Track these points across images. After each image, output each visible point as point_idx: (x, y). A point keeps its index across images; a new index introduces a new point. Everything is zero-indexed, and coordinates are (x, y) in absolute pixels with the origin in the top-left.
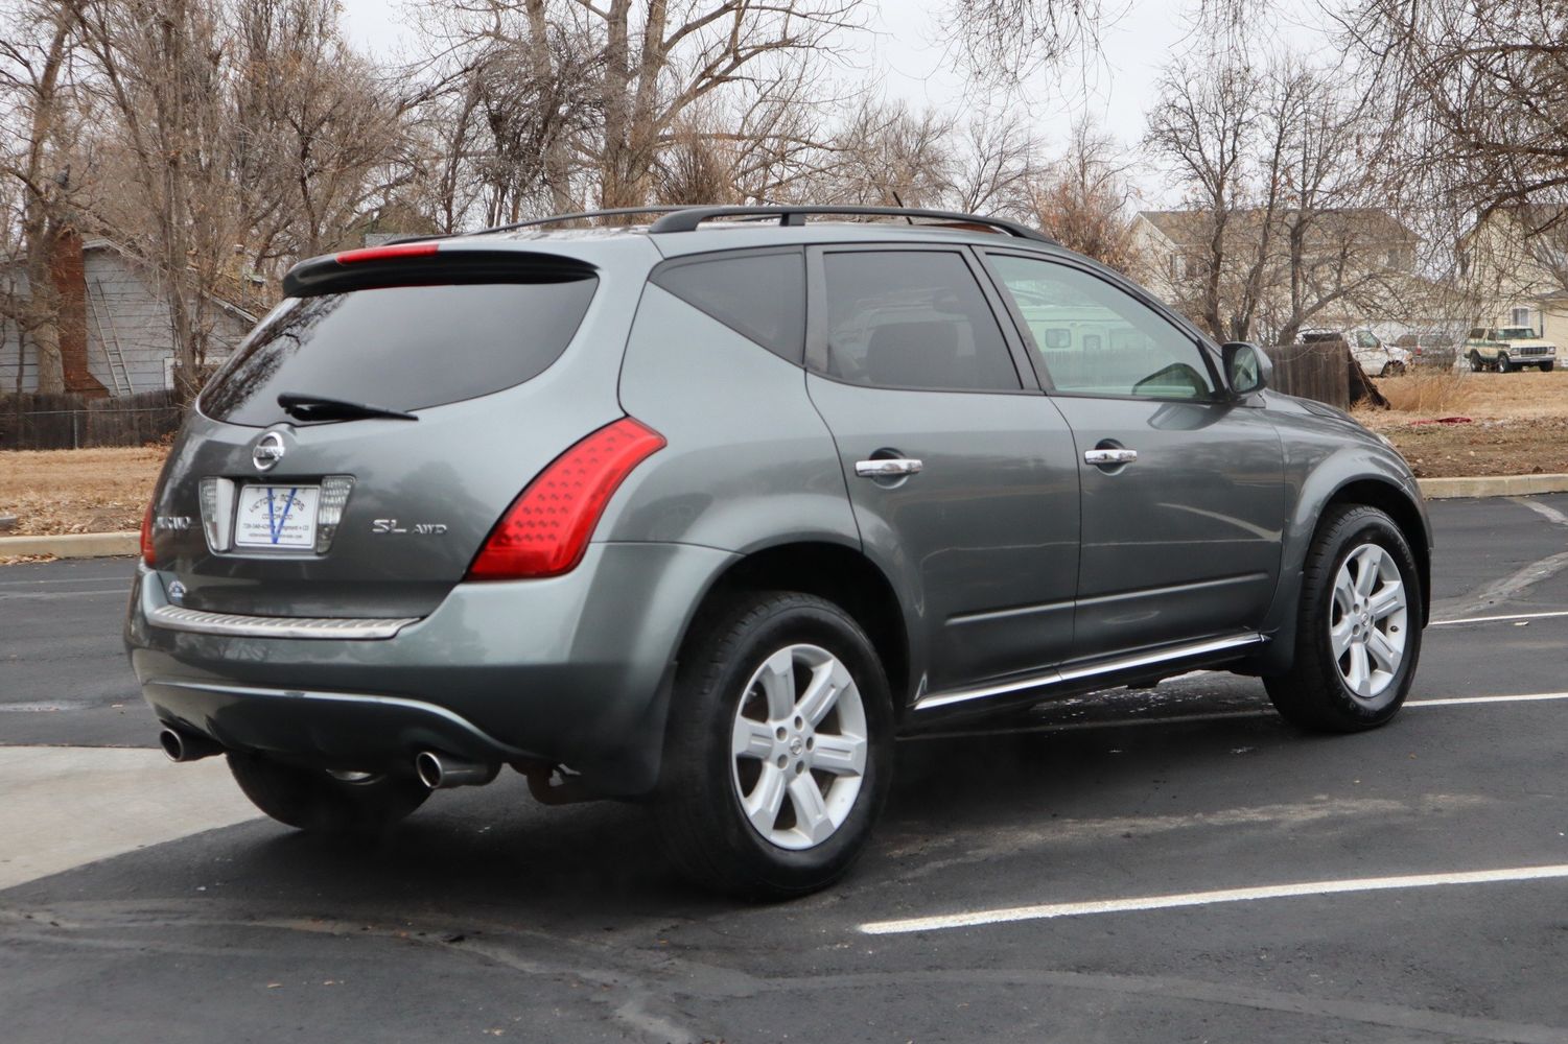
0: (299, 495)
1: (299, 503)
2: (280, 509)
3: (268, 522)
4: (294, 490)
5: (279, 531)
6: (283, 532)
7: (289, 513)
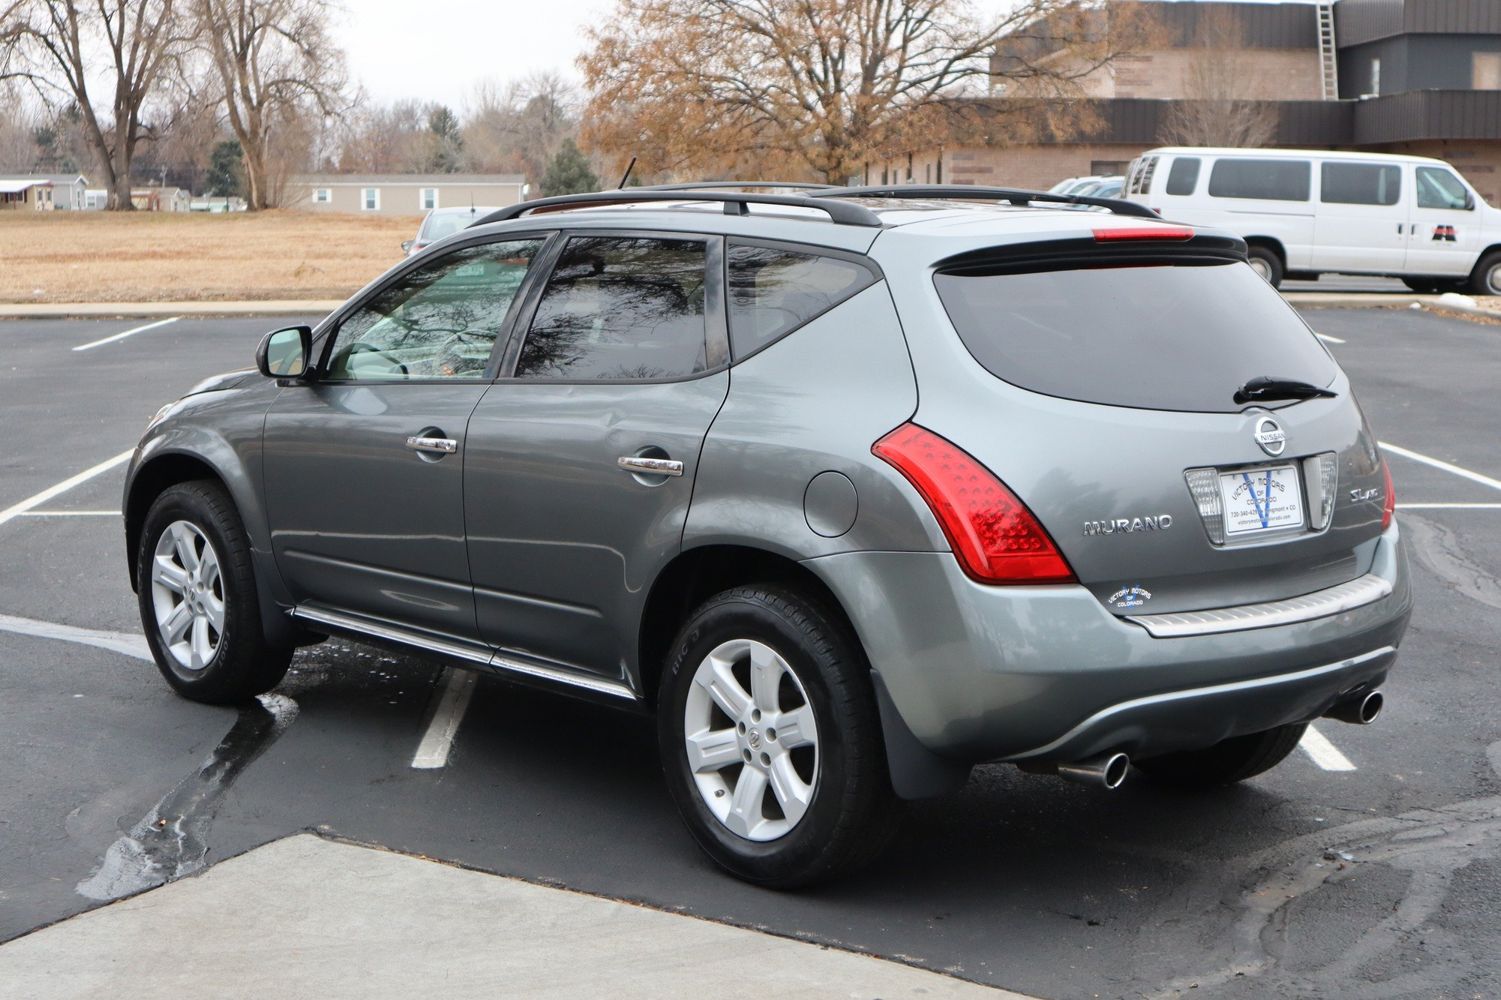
0: (1274, 477)
1: (1277, 484)
2: (1261, 492)
3: (1253, 507)
4: (1269, 472)
5: (1267, 515)
6: (1271, 515)
7: (1272, 495)
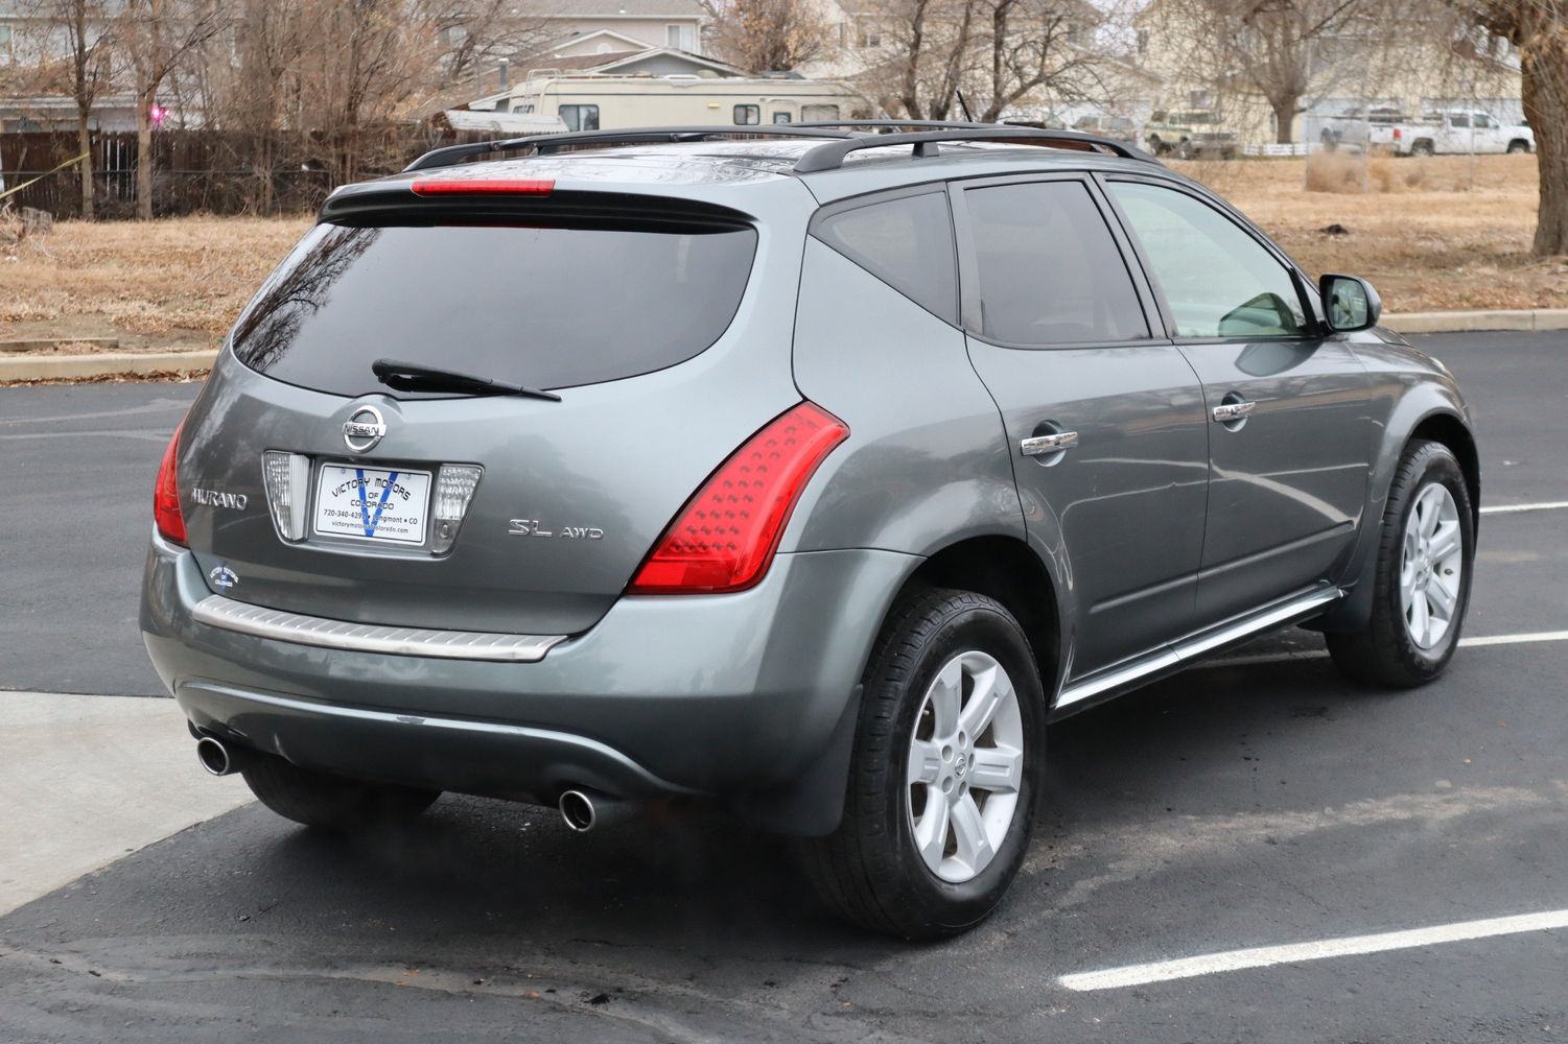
0: (401, 480)
1: (402, 490)
2: (376, 495)
3: (359, 510)
4: (394, 476)
5: (375, 523)
6: (380, 523)
7: (388, 502)
